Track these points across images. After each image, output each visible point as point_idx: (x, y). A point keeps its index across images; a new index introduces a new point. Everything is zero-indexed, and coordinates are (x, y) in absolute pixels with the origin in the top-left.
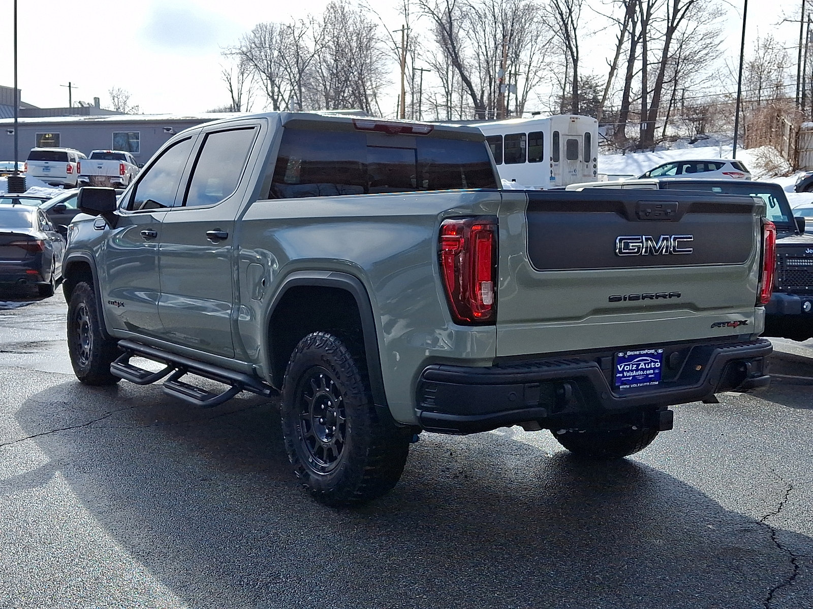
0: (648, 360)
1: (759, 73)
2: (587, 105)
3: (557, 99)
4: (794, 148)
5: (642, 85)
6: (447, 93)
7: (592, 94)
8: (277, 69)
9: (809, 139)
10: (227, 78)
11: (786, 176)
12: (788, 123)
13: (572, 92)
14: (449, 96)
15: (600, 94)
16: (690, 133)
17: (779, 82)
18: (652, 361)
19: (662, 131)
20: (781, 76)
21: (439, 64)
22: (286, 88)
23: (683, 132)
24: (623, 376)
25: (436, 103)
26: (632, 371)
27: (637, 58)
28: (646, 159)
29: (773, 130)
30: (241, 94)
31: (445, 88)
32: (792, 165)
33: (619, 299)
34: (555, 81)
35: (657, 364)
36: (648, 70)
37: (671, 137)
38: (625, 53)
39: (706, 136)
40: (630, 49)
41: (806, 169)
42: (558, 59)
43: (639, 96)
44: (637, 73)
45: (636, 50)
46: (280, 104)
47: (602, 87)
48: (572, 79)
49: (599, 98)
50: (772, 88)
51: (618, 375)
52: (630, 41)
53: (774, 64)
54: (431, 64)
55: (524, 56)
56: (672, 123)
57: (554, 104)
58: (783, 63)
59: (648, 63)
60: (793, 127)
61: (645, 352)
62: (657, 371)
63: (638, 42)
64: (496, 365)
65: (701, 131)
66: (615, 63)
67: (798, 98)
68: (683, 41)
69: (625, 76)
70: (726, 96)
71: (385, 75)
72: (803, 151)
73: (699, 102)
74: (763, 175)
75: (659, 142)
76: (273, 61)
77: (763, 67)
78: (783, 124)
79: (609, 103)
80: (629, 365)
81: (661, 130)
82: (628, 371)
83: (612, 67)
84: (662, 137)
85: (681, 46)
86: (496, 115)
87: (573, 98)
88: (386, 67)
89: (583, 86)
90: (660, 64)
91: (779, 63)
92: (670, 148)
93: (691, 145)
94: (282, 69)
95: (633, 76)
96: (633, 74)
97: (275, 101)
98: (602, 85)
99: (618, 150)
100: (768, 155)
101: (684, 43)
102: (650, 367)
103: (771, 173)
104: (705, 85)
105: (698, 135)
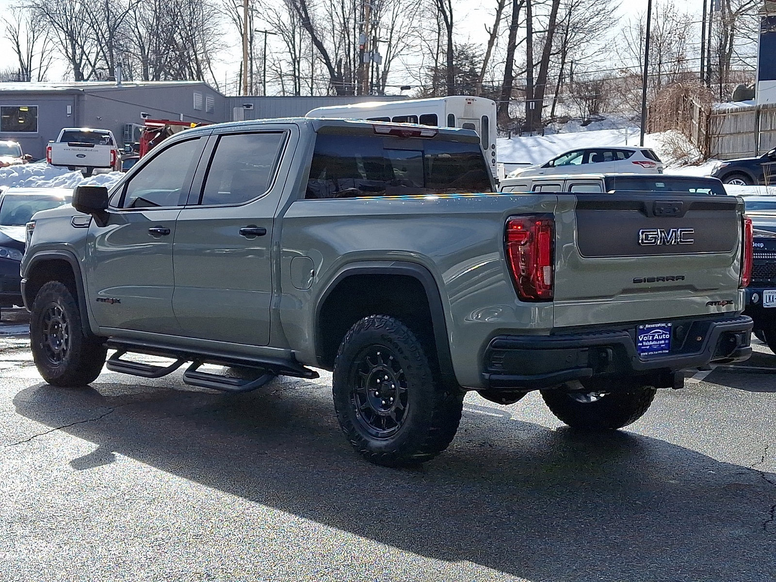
0: (661, 332)
1: (659, 45)
2: (463, 79)
3: (428, 71)
4: (705, 134)
5: (526, 57)
6: (294, 61)
7: (468, 66)
8: (79, 27)
9: (721, 123)
10: (13, 36)
11: (697, 165)
12: (697, 105)
13: (446, 64)
14: (296, 63)
15: (478, 65)
16: (583, 114)
17: (681, 55)
18: (663, 333)
19: (550, 111)
20: (682, 48)
21: (284, 24)
22: (91, 49)
23: (575, 111)
24: (643, 346)
25: (281, 72)
26: (649, 341)
27: (520, 26)
28: (536, 144)
29: (680, 112)
30: (32, 56)
31: (291, 54)
32: (703, 153)
33: (640, 281)
34: (426, 50)
35: (667, 335)
36: (534, 40)
37: (561, 117)
38: (506, 19)
39: (600, 117)
40: (512, 14)
41: (718, 157)
42: (429, 23)
43: (524, 70)
44: (521, 42)
45: (520, 16)
46: (83, 69)
47: (480, 58)
48: (446, 48)
49: (477, 70)
50: (674, 62)
51: (639, 344)
52: (512, 5)
53: (676, 34)
54: (274, 25)
55: (386, 18)
56: (562, 101)
57: (425, 77)
58: (685, 34)
59: (533, 31)
60: (702, 109)
61: (659, 325)
62: (667, 342)
63: (520, 6)
64: (552, 334)
65: (594, 111)
66: (495, 30)
67: (702, 75)
68: (572, 7)
69: (507, 47)
70: (623, 71)
71: (217, 37)
72: (714, 137)
73: (591, 78)
74: (671, 163)
75: (548, 124)
76: (74, 16)
77: (662, 38)
78: (692, 106)
79: (489, 77)
80: (647, 336)
81: (549, 109)
82: (646, 341)
83: (491, 35)
84: (550, 118)
85: (570, 12)
86: (356, 89)
87: (448, 71)
88: (219, 28)
89: (458, 57)
90: (547, 33)
91: (680, 33)
92: (560, 131)
93: (584, 127)
94: (86, 26)
95: (516, 46)
96: (516, 44)
97: (77, 67)
98: (481, 55)
99: (501, 132)
100: (676, 141)
101: (573, 9)
102: (661, 338)
103: (680, 161)
104: (598, 58)
105: (592, 116)
